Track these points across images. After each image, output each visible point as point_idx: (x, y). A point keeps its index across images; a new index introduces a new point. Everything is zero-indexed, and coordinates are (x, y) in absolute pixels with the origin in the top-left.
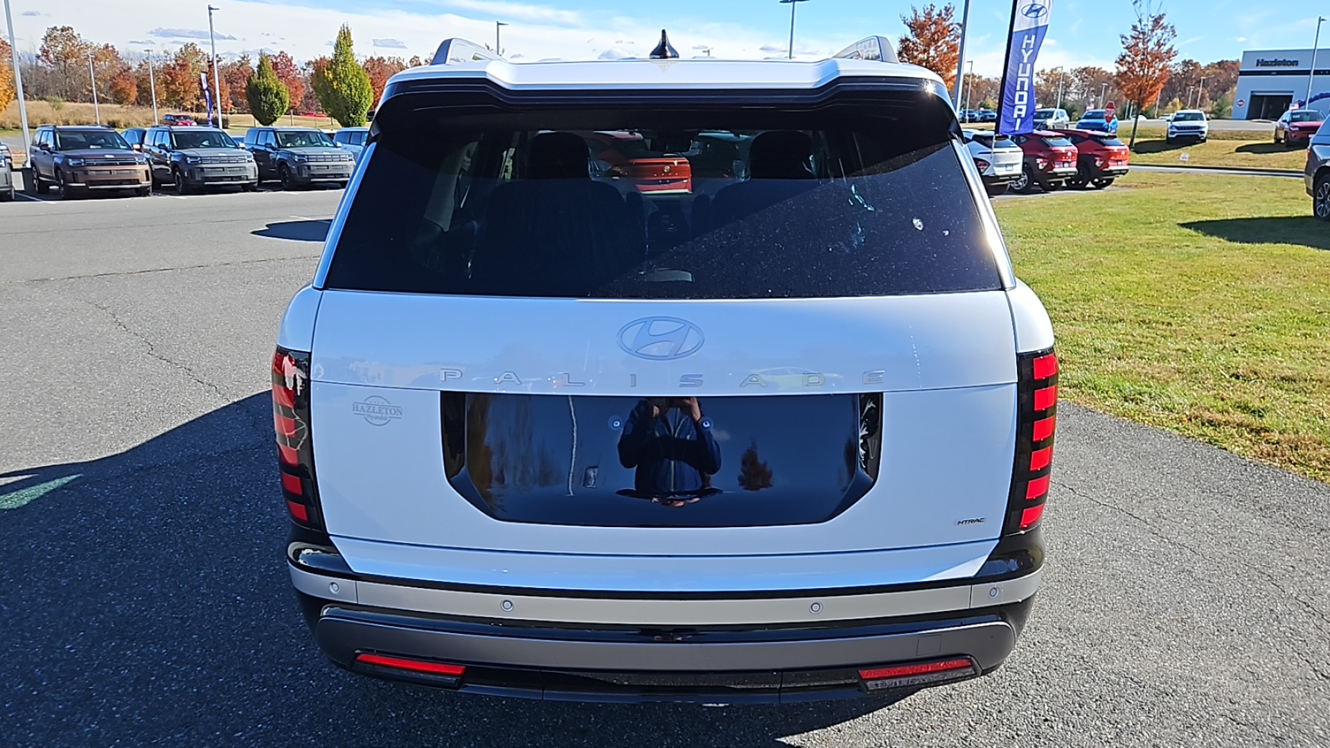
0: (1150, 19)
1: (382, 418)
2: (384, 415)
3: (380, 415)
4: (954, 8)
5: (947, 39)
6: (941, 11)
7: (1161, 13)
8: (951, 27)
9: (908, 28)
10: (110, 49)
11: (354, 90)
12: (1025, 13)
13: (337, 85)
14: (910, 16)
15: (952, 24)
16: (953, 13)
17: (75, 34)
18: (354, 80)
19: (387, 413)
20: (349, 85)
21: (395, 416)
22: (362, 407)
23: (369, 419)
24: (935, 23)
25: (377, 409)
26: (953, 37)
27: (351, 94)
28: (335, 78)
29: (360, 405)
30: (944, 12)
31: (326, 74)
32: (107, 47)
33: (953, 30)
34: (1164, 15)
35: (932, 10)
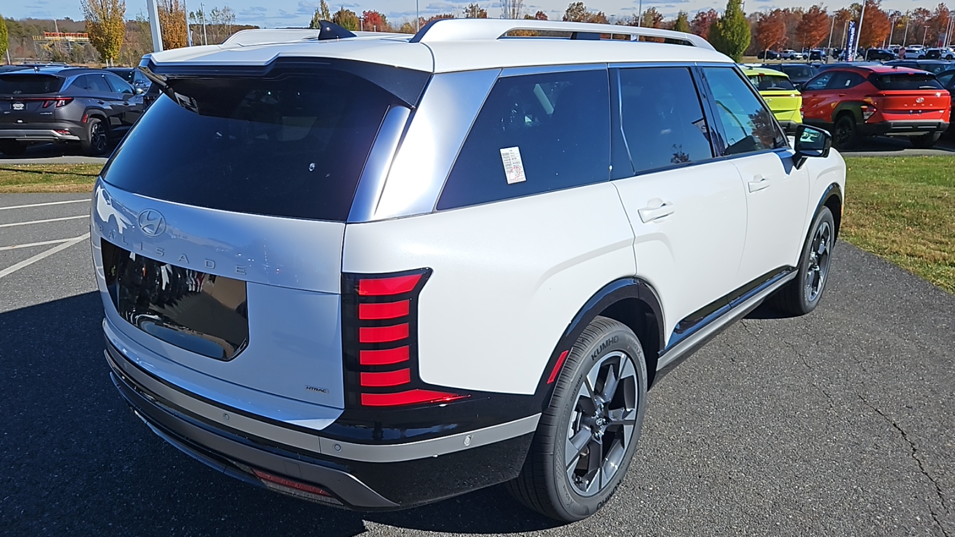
10: (602, 15)
11: (736, 36)
13: (725, 33)
17: (583, 7)
18: (737, 29)
20: (733, 33)
27: (733, 40)
28: (724, 28)
31: (718, 25)
32: (600, 14)
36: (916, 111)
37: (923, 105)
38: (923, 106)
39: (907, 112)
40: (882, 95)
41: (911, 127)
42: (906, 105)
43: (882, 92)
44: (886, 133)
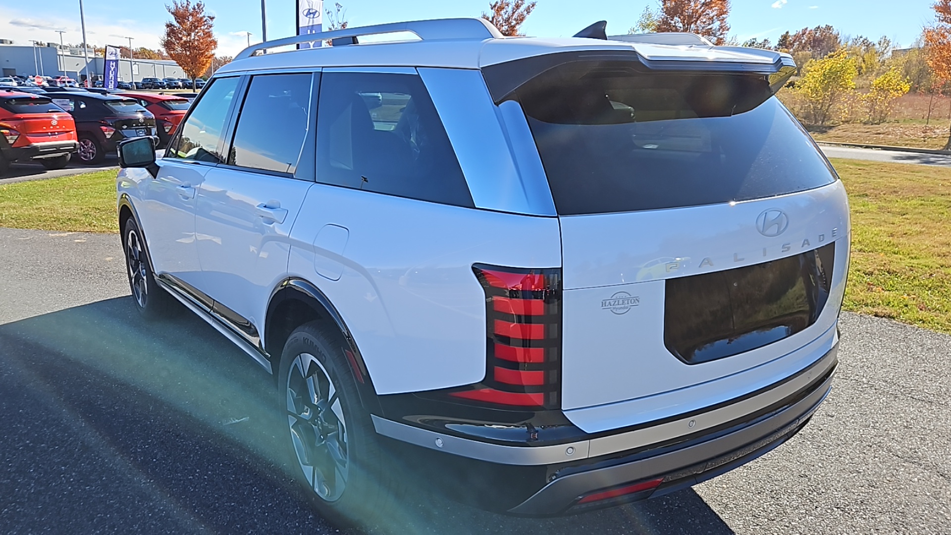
0: (339, 25)
1: (624, 308)
2: (626, 305)
3: (623, 306)
4: (204, 5)
5: (202, 27)
6: (194, 6)
7: (345, 22)
8: (205, 19)
9: (172, 16)
12: (305, 14)
14: (173, 7)
15: (204, 17)
16: (204, 9)
19: (628, 304)
21: (634, 304)
22: (610, 303)
23: (614, 311)
24: (192, 15)
25: (621, 302)
26: (206, 26)
29: (608, 302)
30: (196, 7)
33: (206, 21)
34: (346, 22)
35: (188, 4)
36: (53, 134)
37: (58, 127)
38: (58, 129)
39: (46, 134)
40: (19, 119)
41: (55, 149)
42: (44, 128)
43: (18, 115)
44: (32, 157)
